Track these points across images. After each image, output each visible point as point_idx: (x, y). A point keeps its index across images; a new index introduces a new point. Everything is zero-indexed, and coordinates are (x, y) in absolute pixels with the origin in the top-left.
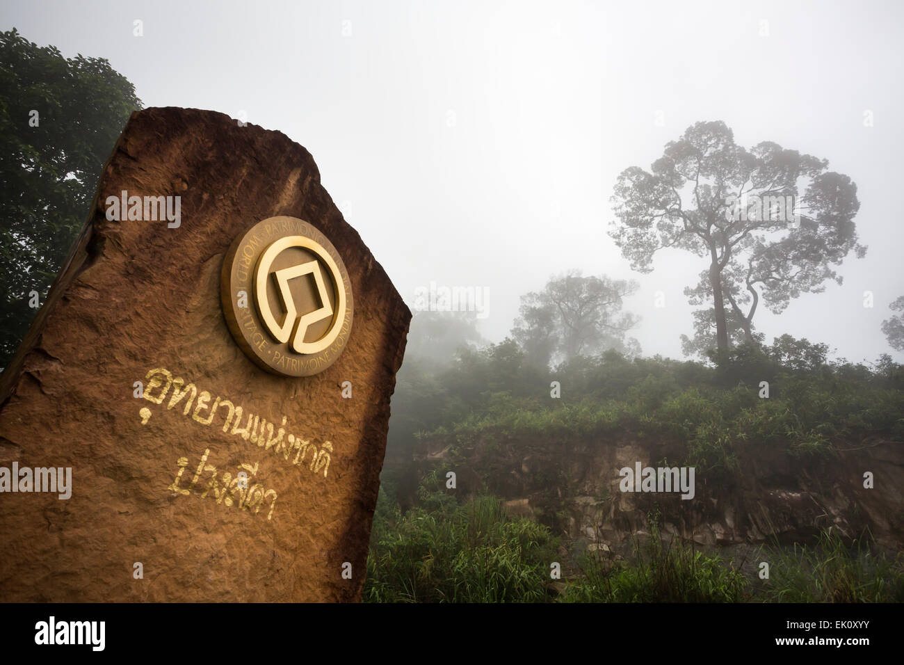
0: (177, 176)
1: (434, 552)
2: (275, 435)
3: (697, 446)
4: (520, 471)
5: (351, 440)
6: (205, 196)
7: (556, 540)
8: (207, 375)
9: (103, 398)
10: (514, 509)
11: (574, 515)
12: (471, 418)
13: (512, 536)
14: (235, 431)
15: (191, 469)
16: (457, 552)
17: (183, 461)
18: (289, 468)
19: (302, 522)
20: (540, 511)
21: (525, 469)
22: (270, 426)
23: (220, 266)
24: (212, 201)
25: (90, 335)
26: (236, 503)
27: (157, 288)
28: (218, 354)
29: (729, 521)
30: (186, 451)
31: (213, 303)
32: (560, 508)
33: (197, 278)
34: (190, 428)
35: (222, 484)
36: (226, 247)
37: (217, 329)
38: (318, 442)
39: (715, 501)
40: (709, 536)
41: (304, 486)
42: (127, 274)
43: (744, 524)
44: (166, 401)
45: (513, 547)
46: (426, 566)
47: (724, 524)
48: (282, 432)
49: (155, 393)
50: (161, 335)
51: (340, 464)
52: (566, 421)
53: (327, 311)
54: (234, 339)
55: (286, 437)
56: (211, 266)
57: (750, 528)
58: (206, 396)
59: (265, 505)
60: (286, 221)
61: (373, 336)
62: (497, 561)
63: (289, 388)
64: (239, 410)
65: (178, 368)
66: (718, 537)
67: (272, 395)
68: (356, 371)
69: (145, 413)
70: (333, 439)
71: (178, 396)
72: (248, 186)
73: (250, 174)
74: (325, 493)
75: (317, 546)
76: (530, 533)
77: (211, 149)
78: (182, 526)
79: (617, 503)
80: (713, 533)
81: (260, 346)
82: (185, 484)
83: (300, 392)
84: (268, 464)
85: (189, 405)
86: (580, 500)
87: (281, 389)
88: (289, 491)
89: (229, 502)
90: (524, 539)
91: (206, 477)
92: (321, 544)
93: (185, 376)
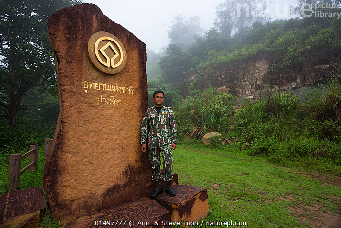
0: (65, 34)
1: (195, 108)
2: (116, 88)
3: (288, 56)
4: (222, 78)
5: (137, 84)
6: (74, 36)
7: (235, 98)
8: (95, 79)
9: (77, 90)
10: (220, 90)
11: (241, 88)
12: (202, 63)
13: (219, 99)
14: (106, 90)
15: (100, 99)
16: (202, 107)
17: (98, 98)
18: (122, 94)
19: (129, 105)
20: (229, 89)
21: (223, 76)
22: (114, 87)
23: (86, 53)
24: (76, 37)
25: (68, 79)
26: (112, 104)
27: (75, 64)
28: (95, 74)
29: (298, 81)
30: (98, 96)
31: (89, 63)
32: (236, 87)
33: (82, 58)
34: (96, 92)
35: (108, 101)
36: (85, 48)
37: (92, 69)
38: (128, 87)
39: (293, 74)
40: (290, 87)
41: (127, 97)
42: (68, 63)
43: (304, 80)
44: (89, 87)
45: (220, 102)
46: (192, 112)
47: (296, 82)
48: (117, 87)
49: (86, 86)
50: (81, 74)
51: (135, 90)
52: (237, 56)
53: (117, 54)
54: (97, 70)
55: (119, 88)
56: (84, 54)
57: (306, 81)
58: (97, 84)
59: (119, 103)
60: (97, 34)
61: (135, 55)
62: (215, 107)
63: (115, 77)
64: (105, 85)
65: (88, 80)
66: (293, 86)
67: (112, 79)
68: (133, 66)
69: (86, 91)
70: (131, 85)
71: (91, 86)
72: (83, 27)
73: (82, 23)
74: (133, 98)
75: (135, 109)
76: (226, 97)
77: (69, 21)
78: (103, 110)
79: (256, 82)
80: (292, 86)
81: (103, 70)
82: (100, 102)
83: (119, 77)
84: (117, 95)
85: (94, 87)
86: (243, 83)
87: (114, 77)
88: (124, 99)
89: (111, 104)
90: (223, 99)
91: (104, 100)
92: (136, 109)
93: (90, 81)
